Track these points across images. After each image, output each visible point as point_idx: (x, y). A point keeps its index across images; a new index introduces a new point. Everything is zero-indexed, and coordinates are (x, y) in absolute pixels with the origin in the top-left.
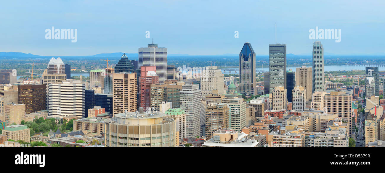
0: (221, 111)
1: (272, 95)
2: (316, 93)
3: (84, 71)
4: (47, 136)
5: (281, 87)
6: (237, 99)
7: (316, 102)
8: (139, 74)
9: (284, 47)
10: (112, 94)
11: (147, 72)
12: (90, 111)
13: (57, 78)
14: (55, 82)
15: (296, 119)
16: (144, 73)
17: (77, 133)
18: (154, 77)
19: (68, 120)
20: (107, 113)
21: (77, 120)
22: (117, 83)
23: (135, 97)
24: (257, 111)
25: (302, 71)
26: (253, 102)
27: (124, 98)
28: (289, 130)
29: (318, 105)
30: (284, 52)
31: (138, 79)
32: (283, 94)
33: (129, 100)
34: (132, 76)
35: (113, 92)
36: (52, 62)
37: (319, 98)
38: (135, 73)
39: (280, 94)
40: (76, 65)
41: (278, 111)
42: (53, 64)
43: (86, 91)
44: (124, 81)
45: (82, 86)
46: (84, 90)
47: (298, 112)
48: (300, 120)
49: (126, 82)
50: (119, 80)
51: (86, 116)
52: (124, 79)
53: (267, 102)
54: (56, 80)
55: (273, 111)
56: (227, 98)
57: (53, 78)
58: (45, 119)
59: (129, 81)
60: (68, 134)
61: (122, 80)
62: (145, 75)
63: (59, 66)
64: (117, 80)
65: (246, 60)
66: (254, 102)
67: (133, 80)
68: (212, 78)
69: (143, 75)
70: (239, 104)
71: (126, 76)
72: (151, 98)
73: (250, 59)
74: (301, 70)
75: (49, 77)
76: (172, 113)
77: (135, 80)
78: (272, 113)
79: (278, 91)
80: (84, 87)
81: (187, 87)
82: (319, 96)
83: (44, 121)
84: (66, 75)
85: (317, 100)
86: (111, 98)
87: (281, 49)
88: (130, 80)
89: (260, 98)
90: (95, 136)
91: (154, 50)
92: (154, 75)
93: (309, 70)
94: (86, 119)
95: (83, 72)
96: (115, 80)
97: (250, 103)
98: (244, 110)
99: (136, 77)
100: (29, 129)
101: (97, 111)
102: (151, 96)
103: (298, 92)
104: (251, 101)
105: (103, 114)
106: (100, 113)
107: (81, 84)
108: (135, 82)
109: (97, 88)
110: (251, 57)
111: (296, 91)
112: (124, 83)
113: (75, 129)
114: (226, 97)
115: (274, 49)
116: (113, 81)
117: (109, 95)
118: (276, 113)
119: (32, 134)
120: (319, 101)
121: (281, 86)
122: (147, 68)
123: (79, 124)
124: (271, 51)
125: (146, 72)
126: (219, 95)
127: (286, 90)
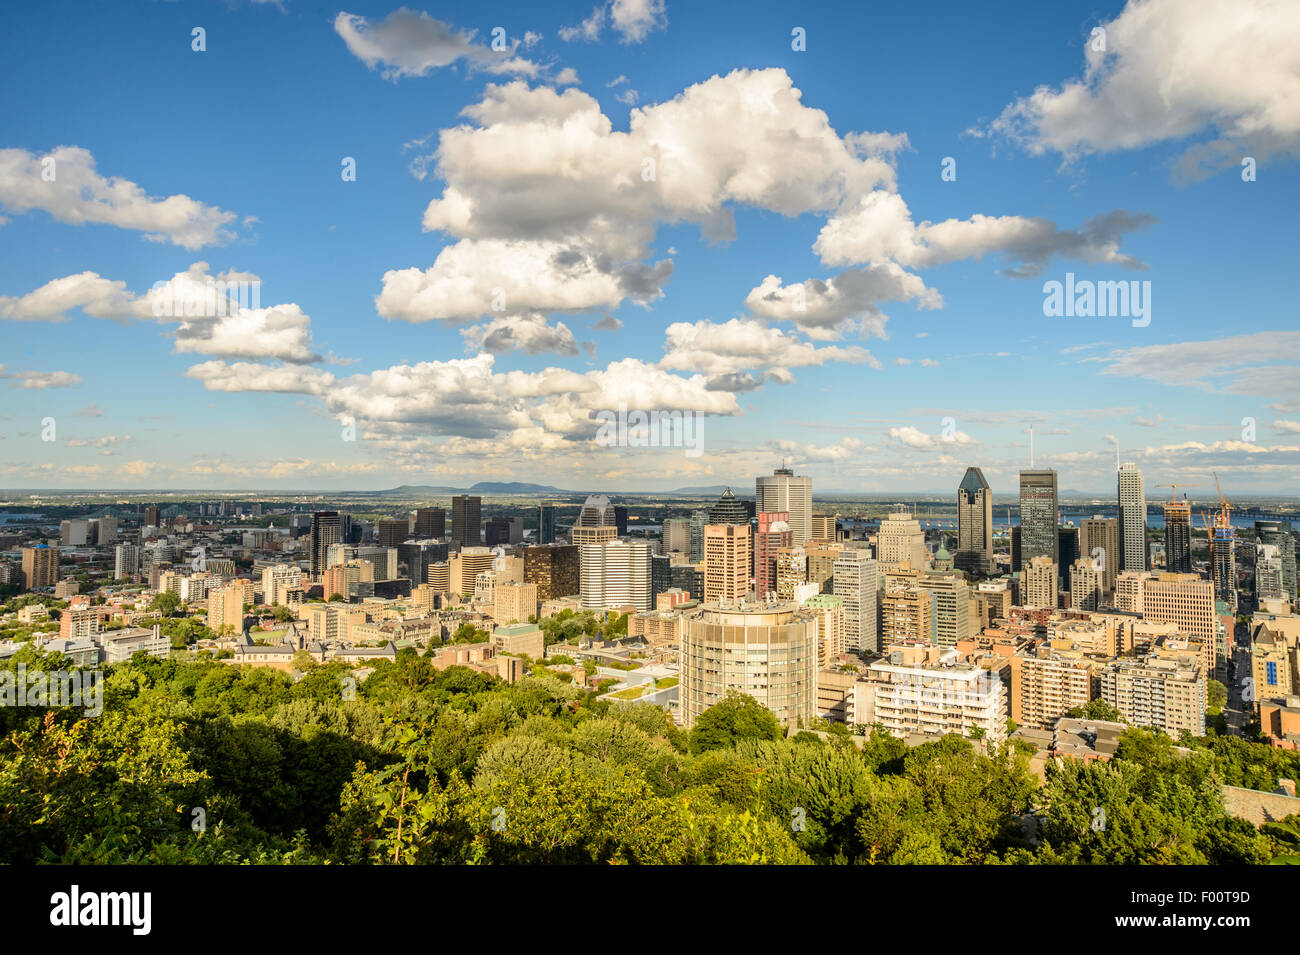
0: (913, 603)
1: (1027, 575)
2: (1126, 575)
3: (653, 520)
4: (577, 645)
6: (949, 579)
7: (1126, 595)
8: (754, 528)
9: (1051, 475)
10: (702, 566)
11: (771, 523)
12: (659, 597)
13: (598, 535)
14: (594, 541)
15: (1077, 628)
16: (765, 525)
17: (634, 640)
18: (784, 533)
19: (620, 615)
20: (693, 602)
21: (636, 615)
22: (712, 543)
23: (747, 572)
24: (993, 606)
25: (1093, 526)
27: (726, 574)
28: (1059, 650)
29: (1130, 599)
30: (1053, 485)
31: (753, 537)
32: (1051, 573)
33: (736, 579)
34: (742, 531)
35: (706, 561)
36: (590, 503)
37: (1133, 585)
38: (747, 526)
39: (1043, 574)
40: (636, 511)
41: (1038, 609)
42: (592, 507)
43: (654, 560)
44: (726, 540)
45: (645, 549)
46: (649, 558)
47: (1084, 613)
48: (1085, 631)
49: (730, 543)
50: (717, 538)
51: (653, 606)
52: (725, 537)
54: (596, 537)
55: (1026, 608)
56: (929, 578)
57: (592, 533)
58: (574, 612)
59: (735, 540)
60: (616, 642)
61: (723, 538)
62: (768, 529)
63: (602, 511)
64: (713, 538)
65: (971, 501)
66: (986, 587)
67: (744, 538)
68: (900, 538)
69: (762, 528)
70: (953, 591)
71: (730, 531)
72: (778, 575)
73: (979, 501)
74: (1091, 524)
75: (584, 533)
76: (818, 605)
77: (747, 539)
78: (1026, 611)
79: (1038, 568)
80: (649, 554)
81: (848, 555)
82: (1133, 581)
83: (572, 617)
84: (616, 528)
85: (1128, 589)
86: (702, 574)
87: (1046, 480)
88: (738, 539)
89: (999, 580)
90: (670, 646)
91: (787, 482)
92: (784, 530)
93: (1109, 525)
94: (653, 612)
95: (652, 524)
96: (709, 538)
97: (979, 589)
98: (964, 604)
99: (749, 534)
100: (542, 632)
101: (673, 597)
102: (778, 570)
103: (1083, 570)
104: (981, 586)
105: (684, 603)
106: (680, 601)
108: (747, 543)
109: (676, 554)
110: (980, 495)
111: (1079, 568)
112: (726, 544)
113: (632, 632)
114: (927, 576)
115: (1030, 479)
116: (706, 540)
117: (697, 567)
118: (1034, 612)
119: (547, 642)
120: (1133, 591)
121: (1045, 557)
122: (770, 516)
123: (640, 621)
124: (1023, 485)
125: (769, 524)
126: (912, 571)
127: (1057, 565)
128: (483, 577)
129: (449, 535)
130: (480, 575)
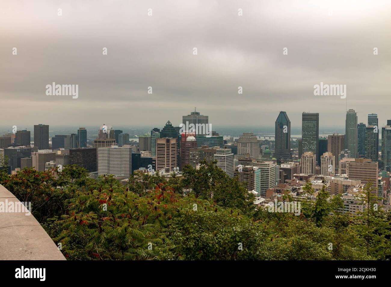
0: (247, 173)
1: (302, 160)
2: (344, 160)
5: (310, 152)
6: (266, 162)
7: (343, 169)
9: (316, 115)
11: (187, 137)
13: (106, 143)
14: (104, 146)
16: (184, 138)
18: (193, 142)
22: (159, 146)
23: (176, 159)
24: (286, 175)
26: (283, 166)
27: (166, 161)
29: (346, 171)
30: (317, 120)
31: (179, 143)
32: (312, 160)
33: (171, 163)
34: (173, 141)
35: (157, 155)
38: (176, 138)
39: (309, 160)
41: (307, 175)
43: (133, 154)
44: (166, 145)
45: (129, 149)
46: (131, 154)
49: (168, 147)
50: (162, 144)
52: (166, 144)
53: (297, 166)
54: (105, 144)
55: (301, 175)
56: (258, 162)
57: (103, 142)
59: (170, 145)
61: (164, 144)
62: (185, 139)
63: (108, 132)
64: (160, 144)
67: (175, 144)
69: (183, 140)
70: (268, 167)
71: (168, 141)
72: (190, 161)
74: (333, 137)
75: (99, 142)
78: (301, 176)
79: (307, 157)
80: (131, 151)
81: (221, 151)
82: (347, 162)
84: (115, 140)
85: (345, 166)
86: (155, 161)
87: (314, 117)
88: (172, 144)
89: (290, 163)
91: (196, 117)
92: (193, 140)
93: (341, 138)
96: (158, 144)
97: (280, 166)
98: (273, 173)
99: (177, 142)
101: (142, 172)
103: (326, 158)
107: (129, 148)
108: (176, 146)
109: (145, 152)
111: (324, 157)
112: (166, 147)
115: (307, 117)
117: (154, 157)
118: (305, 177)
126: (250, 159)
127: (315, 156)
128: (49, 164)
129: (32, 144)
130: (47, 163)
